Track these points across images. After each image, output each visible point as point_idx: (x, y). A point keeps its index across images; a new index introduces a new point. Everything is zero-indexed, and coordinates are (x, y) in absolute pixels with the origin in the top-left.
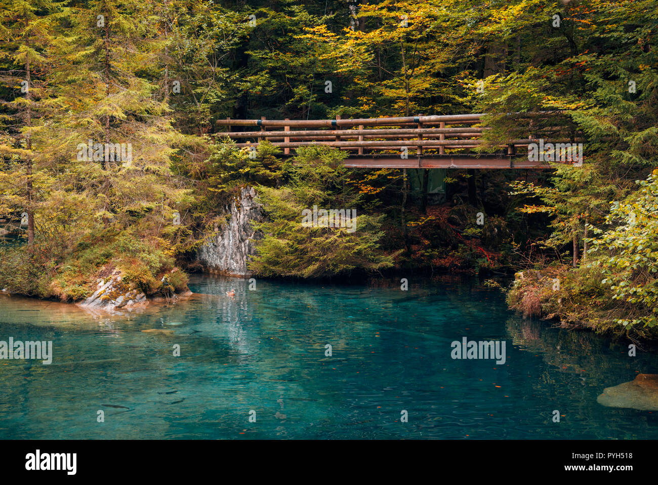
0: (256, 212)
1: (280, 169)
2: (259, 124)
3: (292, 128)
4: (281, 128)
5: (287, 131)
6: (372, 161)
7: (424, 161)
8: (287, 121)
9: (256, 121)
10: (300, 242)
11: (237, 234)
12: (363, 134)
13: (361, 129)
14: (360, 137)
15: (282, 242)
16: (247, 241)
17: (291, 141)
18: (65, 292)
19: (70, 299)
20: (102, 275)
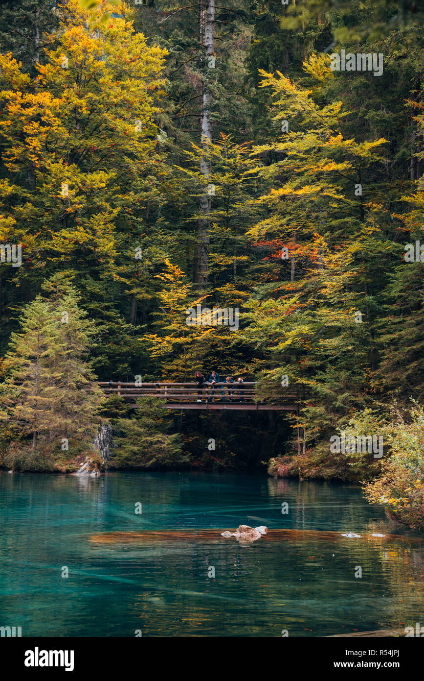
0: (109, 433)
1: (124, 409)
2: (110, 384)
3: (123, 387)
4: (116, 387)
5: (119, 388)
6: (179, 405)
7: (209, 406)
8: (119, 383)
9: (108, 383)
10: (145, 448)
11: (99, 446)
12: (167, 391)
13: (166, 389)
14: (165, 392)
15: (136, 448)
16: (105, 449)
17: (121, 394)
18: (64, 468)
19: (68, 472)
20: (80, 460)
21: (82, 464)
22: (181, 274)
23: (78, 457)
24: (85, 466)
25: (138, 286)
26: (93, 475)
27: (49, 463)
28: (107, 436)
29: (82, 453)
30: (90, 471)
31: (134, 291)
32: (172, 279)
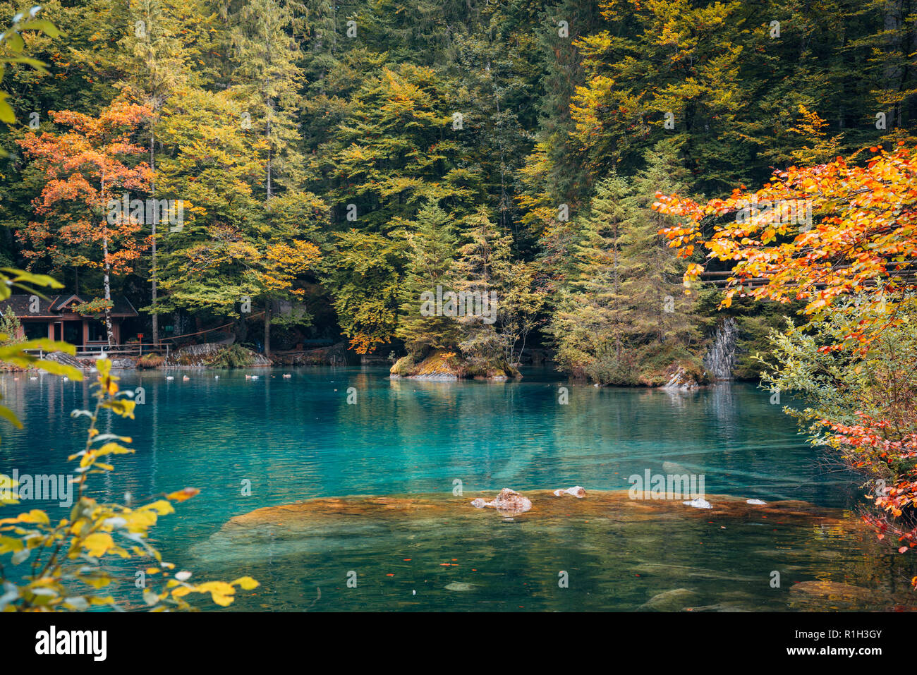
1: (752, 304)
18: (650, 381)
19: (655, 385)
20: (671, 371)
21: (672, 375)
22: (822, 123)
23: (670, 367)
24: (675, 378)
25: (774, 145)
26: (684, 389)
27: (633, 375)
28: (731, 338)
29: (675, 361)
30: (680, 385)
31: (770, 152)
32: (812, 131)
